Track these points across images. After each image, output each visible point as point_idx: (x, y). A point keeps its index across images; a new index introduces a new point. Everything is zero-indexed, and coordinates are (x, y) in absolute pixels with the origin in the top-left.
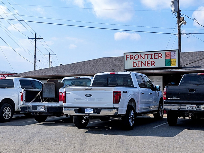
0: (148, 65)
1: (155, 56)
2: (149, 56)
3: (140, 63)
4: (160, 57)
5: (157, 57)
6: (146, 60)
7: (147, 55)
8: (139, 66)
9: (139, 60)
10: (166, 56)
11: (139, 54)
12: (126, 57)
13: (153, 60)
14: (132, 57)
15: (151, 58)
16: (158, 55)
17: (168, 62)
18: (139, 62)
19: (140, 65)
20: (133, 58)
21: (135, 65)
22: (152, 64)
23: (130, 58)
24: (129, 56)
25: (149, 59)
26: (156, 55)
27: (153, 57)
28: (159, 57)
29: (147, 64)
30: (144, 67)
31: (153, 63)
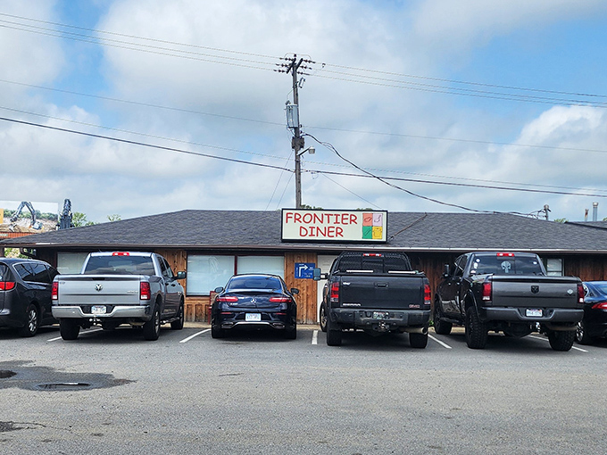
0: (330, 234)
1: (343, 219)
2: (333, 219)
3: (315, 230)
4: (353, 221)
5: (348, 221)
6: (326, 224)
7: (328, 215)
8: (312, 235)
9: (312, 224)
10: (365, 220)
11: (312, 213)
12: (287, 218)
13: (340, 225)
14: (298, 217)
15: (337, 222)
16: (348, 217)
17: (368, 230)
18: (312, 228)
19: (314, 233)
20: (301, 220)
21: (304, 232)
22: (337, 233)
23: (295, 219)
24: (293, 216)
25: (331, 224)
26: (345, 217)
27: (340, 220)
28: (351, 220)
29: (329, 232)
30: (321, 237)
31: (339, 231)
